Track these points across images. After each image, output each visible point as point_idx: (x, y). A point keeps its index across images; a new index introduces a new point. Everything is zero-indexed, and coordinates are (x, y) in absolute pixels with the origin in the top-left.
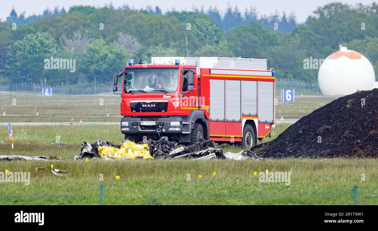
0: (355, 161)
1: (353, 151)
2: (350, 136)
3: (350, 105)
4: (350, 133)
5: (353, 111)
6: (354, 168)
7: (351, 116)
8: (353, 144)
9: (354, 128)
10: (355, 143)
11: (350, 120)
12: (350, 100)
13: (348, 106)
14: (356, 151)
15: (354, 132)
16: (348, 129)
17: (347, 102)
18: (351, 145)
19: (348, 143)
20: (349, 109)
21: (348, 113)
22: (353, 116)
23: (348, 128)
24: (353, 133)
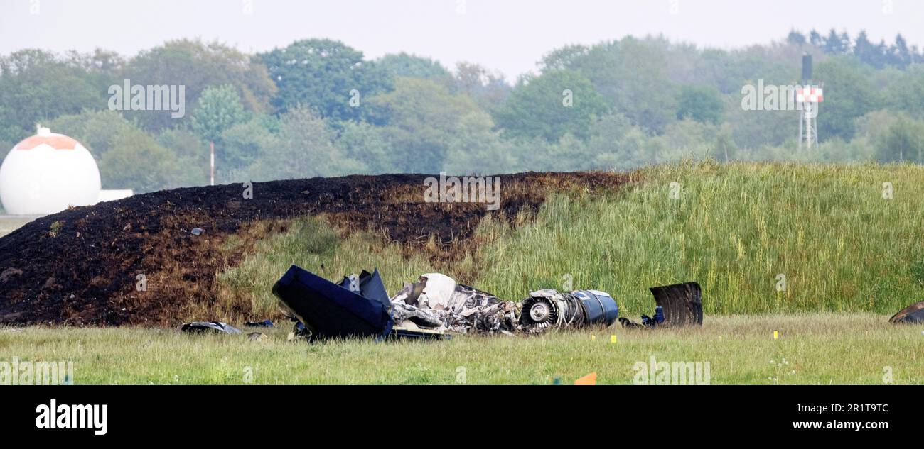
0: (65, 331)
1: (61, 314)
2: (56, 288)
3: (56, 232)
4: (56, 283)
5: (62, 243)
6: (64, 345)
7: (59, 251)
8: (62, 301)
9: (62, 273)
10: (65, 301)
11: (56, 259)
12: (57, 223)
13: (53, 234)
14: (66, 315)
15: (63, 281)
16: (53, 275)
17: (51, 227)
18: (58, 303)
19: (53, 300)
20: (55, 239)
21: (52, 247)
22: (61, 251)
23: (52, 273)
24: (62, 283)
